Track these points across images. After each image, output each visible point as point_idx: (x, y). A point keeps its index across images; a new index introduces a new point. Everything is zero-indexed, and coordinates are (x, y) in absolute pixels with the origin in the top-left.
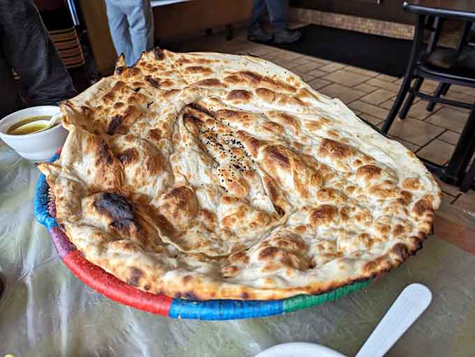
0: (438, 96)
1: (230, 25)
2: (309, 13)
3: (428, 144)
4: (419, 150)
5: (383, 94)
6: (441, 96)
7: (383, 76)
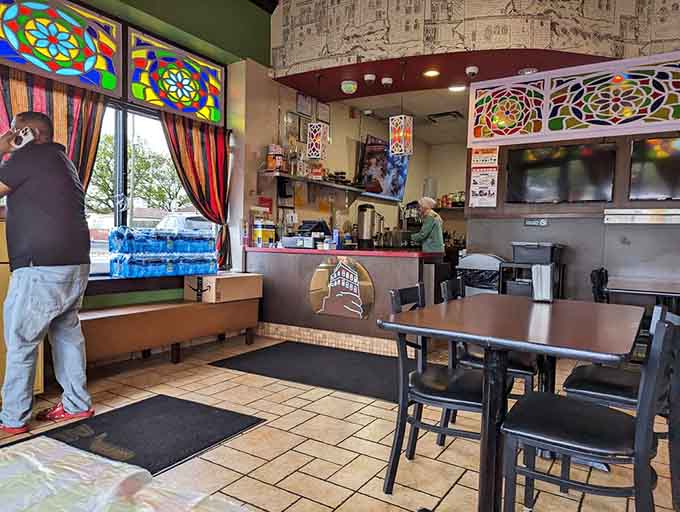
0: (446, 424)
1: (178, 344)
2: (283, 328)
3: (448, 493)
4: (439, 503)
5: (383, 426)
6: (450, 425)
7: (379, 403)
